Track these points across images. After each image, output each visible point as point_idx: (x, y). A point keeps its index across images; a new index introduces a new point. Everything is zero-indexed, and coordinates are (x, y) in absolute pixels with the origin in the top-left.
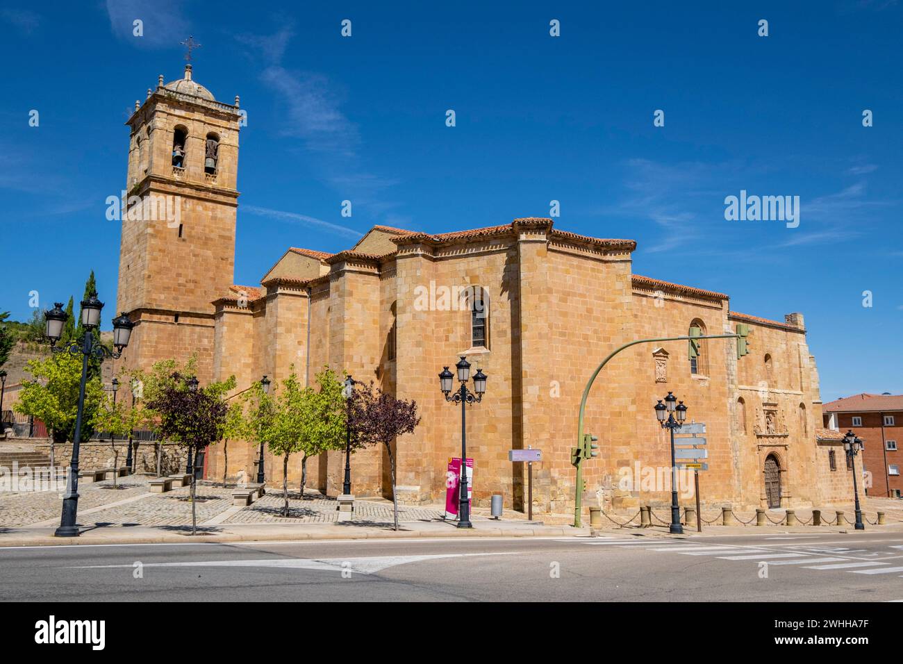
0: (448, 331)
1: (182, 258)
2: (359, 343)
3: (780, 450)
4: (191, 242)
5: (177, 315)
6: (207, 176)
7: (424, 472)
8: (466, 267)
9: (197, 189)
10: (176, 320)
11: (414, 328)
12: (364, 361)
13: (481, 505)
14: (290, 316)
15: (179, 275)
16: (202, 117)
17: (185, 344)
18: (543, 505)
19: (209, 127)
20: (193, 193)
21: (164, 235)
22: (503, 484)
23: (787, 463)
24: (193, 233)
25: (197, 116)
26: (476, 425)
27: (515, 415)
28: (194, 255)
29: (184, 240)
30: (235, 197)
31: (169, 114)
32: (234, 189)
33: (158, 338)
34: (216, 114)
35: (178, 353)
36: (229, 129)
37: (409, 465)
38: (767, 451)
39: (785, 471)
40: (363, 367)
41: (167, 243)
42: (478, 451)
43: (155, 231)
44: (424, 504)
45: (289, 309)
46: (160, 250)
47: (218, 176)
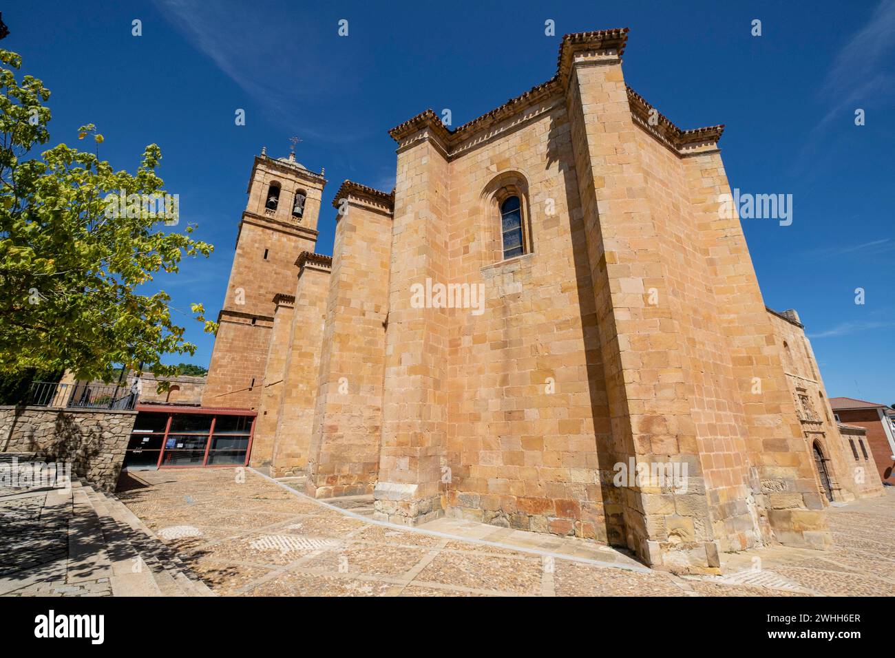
0: (468, 240)
1: (266, 275)
2: (361, 286)
3: (820, 437)
4: (274, 263)
5: (254, 319)
6: (293, 218)
7: (427, 457)
8: (491, 154)
9: (283, 226)
10: (254, 322)
11: (416, 231)
12: (365, 308)
13: (533, 527)
14: (316, 290)
15: (260, 287)
16: (293, 177)
17: (259, 342)
18: (696, 546)
19: (299, 185)
20: (280, 228)
21: (251, 256)
22: (578, 484)
23: (829, 452)
24: (277, 257)
25: (289, 176)
26: (516, 371)
27: (588, 349)
28: (276, 273)
29: (268, 261)
30: (315, 234)
31: (266, 172)
32: (314, 228)
33: (235, 336)
34: (305, 177)
35: (252, 349)
36: (315, 188)
37: (400, 444)
38: (811, 437)
39: (828, 460)
40: (364, 315)
41: (252, 262)
42: (522, 418)
43: (243, 252)
44: (426, 521)
45: (315, 283)
46: (246, 267)
47: (302, 219)
